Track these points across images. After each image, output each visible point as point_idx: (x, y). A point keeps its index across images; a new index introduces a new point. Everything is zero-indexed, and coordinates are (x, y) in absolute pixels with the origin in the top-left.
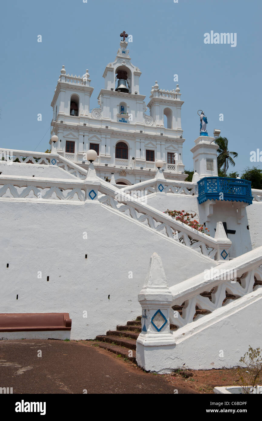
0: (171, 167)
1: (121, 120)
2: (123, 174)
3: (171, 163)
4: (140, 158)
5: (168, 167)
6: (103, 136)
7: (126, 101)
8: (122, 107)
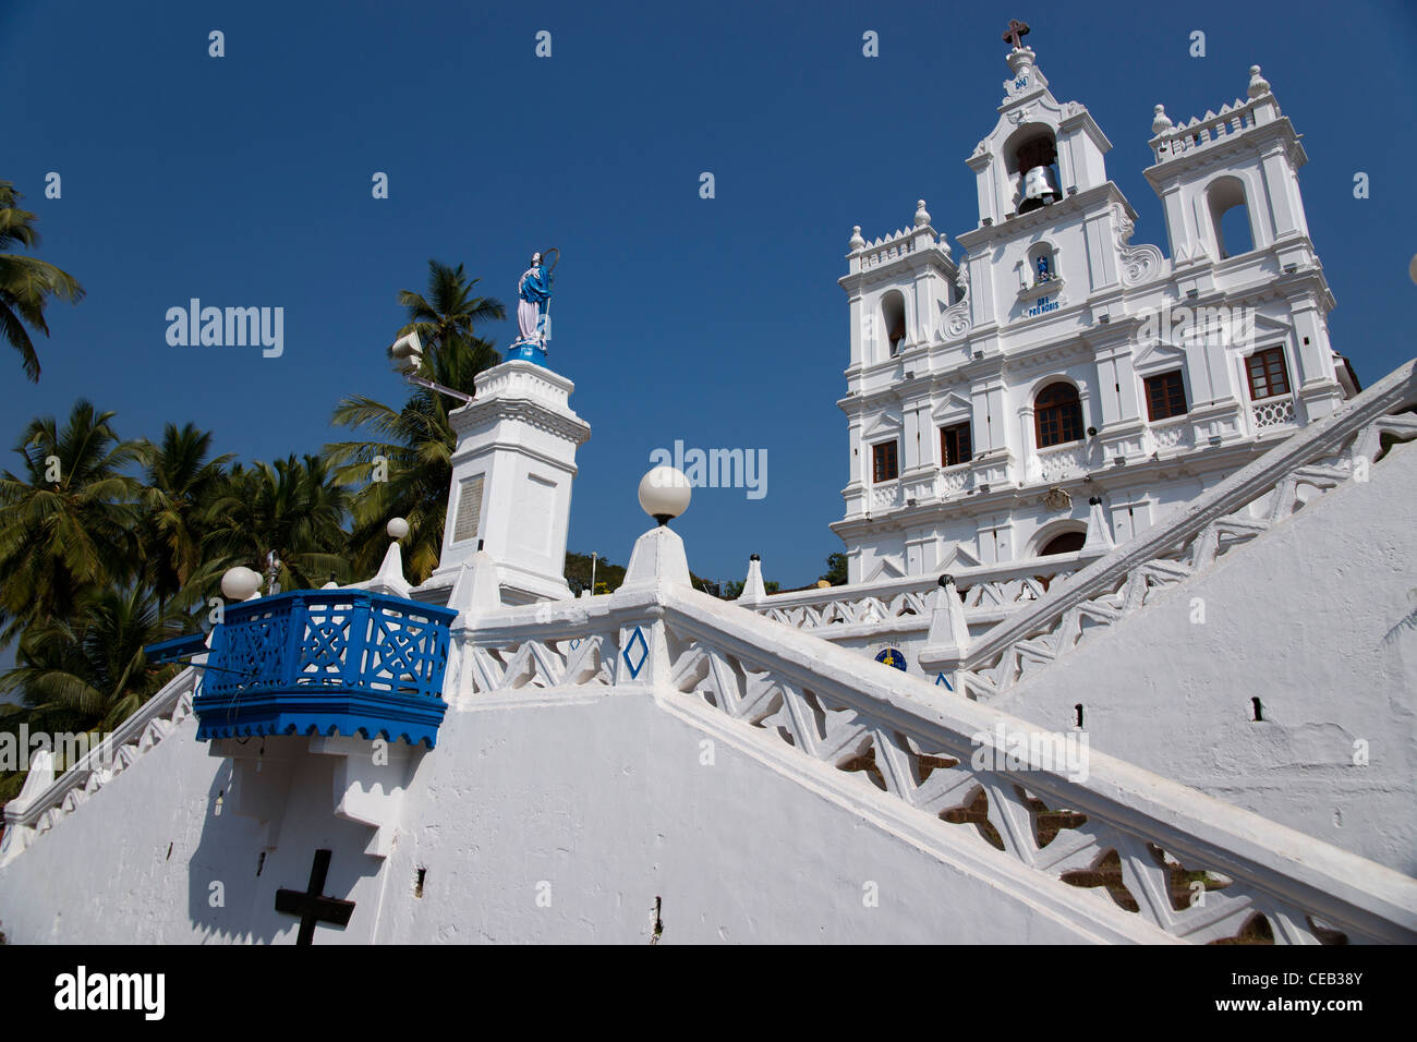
0: (1274, 413)
1: (1035, 307)
2: (1059, 503)
3: (1271, 394)
4: (1118, 420)
5: (1259, 416)
6: (975, 389)
7: (1048, 236)
8: (1039, 260)
